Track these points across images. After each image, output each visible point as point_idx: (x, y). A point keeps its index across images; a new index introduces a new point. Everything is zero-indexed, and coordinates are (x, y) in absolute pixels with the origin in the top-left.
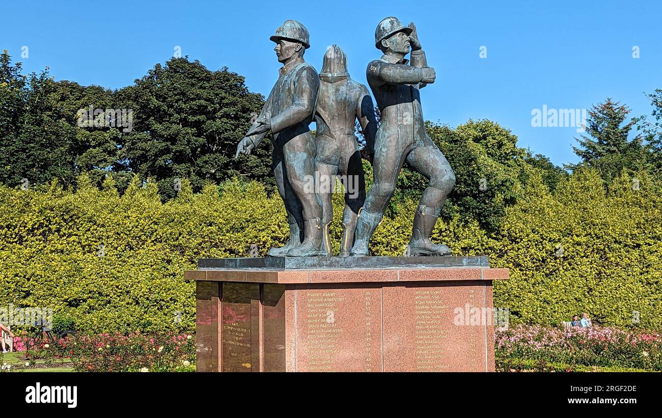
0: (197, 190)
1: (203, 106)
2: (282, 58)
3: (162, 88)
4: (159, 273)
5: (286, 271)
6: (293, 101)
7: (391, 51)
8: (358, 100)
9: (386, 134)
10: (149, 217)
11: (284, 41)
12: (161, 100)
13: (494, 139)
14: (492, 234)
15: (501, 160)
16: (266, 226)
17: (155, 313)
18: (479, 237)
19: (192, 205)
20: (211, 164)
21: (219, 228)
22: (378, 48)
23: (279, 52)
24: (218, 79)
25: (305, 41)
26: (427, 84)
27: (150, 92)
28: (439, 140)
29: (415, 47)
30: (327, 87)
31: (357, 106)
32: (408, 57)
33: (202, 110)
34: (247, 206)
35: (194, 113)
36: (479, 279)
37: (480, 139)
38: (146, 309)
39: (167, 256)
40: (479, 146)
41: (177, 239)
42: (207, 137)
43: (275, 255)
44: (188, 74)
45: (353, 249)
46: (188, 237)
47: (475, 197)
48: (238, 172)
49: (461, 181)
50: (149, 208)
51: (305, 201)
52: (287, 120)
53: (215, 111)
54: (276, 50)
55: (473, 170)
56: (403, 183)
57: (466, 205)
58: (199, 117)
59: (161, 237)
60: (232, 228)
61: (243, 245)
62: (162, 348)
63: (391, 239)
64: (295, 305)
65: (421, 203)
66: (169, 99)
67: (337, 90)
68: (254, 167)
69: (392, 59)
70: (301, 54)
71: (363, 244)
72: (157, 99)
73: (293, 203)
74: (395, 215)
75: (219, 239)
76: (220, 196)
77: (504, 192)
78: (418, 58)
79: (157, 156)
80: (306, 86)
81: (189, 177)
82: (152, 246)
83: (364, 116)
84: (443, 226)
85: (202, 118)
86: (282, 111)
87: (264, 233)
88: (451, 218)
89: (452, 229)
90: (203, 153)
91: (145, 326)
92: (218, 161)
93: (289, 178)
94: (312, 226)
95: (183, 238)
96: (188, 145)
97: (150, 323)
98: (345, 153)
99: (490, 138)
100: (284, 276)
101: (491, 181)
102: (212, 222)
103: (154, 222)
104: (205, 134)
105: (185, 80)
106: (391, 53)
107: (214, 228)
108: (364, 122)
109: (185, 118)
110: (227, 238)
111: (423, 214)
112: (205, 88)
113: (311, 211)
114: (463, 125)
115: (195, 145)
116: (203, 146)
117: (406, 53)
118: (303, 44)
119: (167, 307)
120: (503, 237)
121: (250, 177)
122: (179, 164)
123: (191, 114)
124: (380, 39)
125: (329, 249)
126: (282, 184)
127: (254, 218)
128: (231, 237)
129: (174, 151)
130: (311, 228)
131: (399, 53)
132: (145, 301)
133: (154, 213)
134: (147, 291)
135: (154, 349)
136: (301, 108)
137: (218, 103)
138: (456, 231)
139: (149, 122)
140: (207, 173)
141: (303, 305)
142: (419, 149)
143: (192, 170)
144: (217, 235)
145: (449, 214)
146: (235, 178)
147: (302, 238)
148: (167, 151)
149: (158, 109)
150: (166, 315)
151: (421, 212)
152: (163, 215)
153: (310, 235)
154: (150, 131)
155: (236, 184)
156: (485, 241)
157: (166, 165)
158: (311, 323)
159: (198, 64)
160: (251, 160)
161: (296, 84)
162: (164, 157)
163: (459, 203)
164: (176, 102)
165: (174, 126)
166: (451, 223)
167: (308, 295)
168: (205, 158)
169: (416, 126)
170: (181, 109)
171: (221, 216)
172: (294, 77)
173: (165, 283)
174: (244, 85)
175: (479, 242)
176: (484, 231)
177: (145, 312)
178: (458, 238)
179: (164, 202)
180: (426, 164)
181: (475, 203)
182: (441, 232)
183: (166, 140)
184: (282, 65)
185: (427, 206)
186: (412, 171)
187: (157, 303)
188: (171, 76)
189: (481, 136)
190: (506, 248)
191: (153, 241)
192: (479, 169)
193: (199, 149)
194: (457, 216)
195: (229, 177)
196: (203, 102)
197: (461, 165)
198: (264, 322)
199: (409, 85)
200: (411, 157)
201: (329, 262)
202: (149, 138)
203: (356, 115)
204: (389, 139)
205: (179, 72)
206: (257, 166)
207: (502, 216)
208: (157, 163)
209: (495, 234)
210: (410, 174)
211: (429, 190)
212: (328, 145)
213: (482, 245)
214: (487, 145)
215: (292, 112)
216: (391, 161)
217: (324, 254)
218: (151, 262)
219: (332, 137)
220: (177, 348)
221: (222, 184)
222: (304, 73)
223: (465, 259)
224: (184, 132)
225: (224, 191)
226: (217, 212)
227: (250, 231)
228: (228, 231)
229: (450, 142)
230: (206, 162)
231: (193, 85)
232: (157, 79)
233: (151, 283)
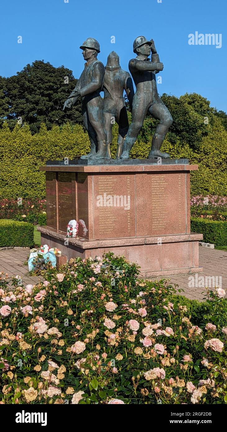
0: (49, 129)
1: (52, 86)
2: (86, 58)
3: (31, 77)
4: (31, 170)
5: (88, 166)
6: (92, 80)
7: (141, 54)
8: (125, 80)
9: (139, 97)
10: (25, 142)
11: (87, 49)
12: (31, 83)
13: (199, 103)
14: (196, 151)
15: (202, 113)
16: (83, 147)
17: (30, 190)
18: (189, 152)
19: (47, 136)
20: (56, 116)
21: (60, 148)
22: (135, 53)
23: (84, 55)
24: (59, 72)
25: (98, 49)
26: (160, 71)
27: (25, 78)
28: (170, 103)
29: (154, 52)
30: (109, 73)
31: (124, 83)
32: (150, 57)
33: (51, 88)
34: (74, 137)
35: (47, 89)
36: (183, 170)
37: (192, 103)
38: (26, 188)
39: (35, 162)
40: (191, 106)
41: (40, 153)
42: (54, 102)
43: (84, 159)
44: (44, 70)
45: (122, 156)
46: (45, 152)
47: (187, 132)
48: (70, 120)
49: (181, 124)
50: (25, 138)
51: (98, 132)
52: (88, 90)
53: (58, 88)
54: (83, 54)
55: (187, 118)
56: (152, 125)
57: (183, 136)
58: (49, 92)
59: (32, 152)
60: (67, 148)
61: (72, 156)
62: (33, 206)
63: (146, 153)
64: (93, 182)
65: (155, 133)
66: (35, 82)
67: (114, 75)
68: (78, 117)
69: (142, 58)
70: (95, 55)
71: (127, 153)
72: (28, 82)
73: (93, 133)
74: (148, 142)
75: (60, 153)
76: (60, 132)
77: (202, 129)
78: (155, 58)
79: (29, 112)
80: (98, 72)
81: (45, 122)
82: (27, 157)
83: (128, 88)
84: (171, 147)
85: (51, 92)
86: (86, 86)
87: (83, 151)
88: (175, 143)
89: (176, 148)
90: (52, 110)
91: (25, 196)
92: (60, 114)
93: (90, 120)
94: (102, 144)
95: (43, 152)
96: (44, 106)
97: (27, 194)
98: (119, 107)
99: (196, 102)
100: (87, 169)
101: (196, 124)
102: (57, 145)
103: (28, 144)
104: (53, 100)
105: (42, 72)
106: (141, 55)
107: (58, 148)
108: (128, 91)
109: (43, 92)
110: (64, 153)
111: (157, 138)
112: (52, 77)
113: (101, 136)
114: (183, 96)
115: (48, 106)
116: (52, 107)
117: (149, 55)
118: (97, 50)
119: (36, 187)
120: (201, 152)
121: (75, 122)
122: (40, 116)
123: (45, 90)
124: (136, 48)
125: (110, 156)
126: (87, 123)
127: (77, 143)
128: (66, 152)
129: (37, 109)
130: (101, 145)
131: (145, 55)
132: (25, 184)
133: (28, 140)
134: (26, 178)
135: (29, 207)
136: (95, 84)
137: (59, 84)
138: (178, 149)
139: (25, 94)
140: (54, 120)
141: (96, 183)
142: (155, 105)
143: (47, 119)
144: (59, 151)
145: (174, 141)
146: (68, 123)
147: (97, 150)
148: (34, 109)
149: (29, 87)
150: (35, 190)
151: (155, 137)
152: (32, 141)
153: (101, 149)
154: (26, 99)
155: (68, 126)
156: (192, 154)
157: (34, 116)
158: (101, 192)
159: (49, 64)
160: (76, 114)
161: (93, 71)
162: (33, 112)
163: (179, 135)
164: (38, 84)
165: (37, 96)
166: (175, 145)
167: (99, 178)
168: (53, 112)
169: (153, 93)
170: (41, 87)
171: (61, 142)
172: (92, 68)
173: (34, 175)
174: (72, 75)
175: (189, 155)
176: (191, 149)
177: (25, 189)
178: (178, 153)
179: (33, 135)
180: (158, 113)
181: (187, 135)
182: (170, 150)
183: (33, 103)
184: (86, 62)
185: (159, 134)
186: (156, 119)
187: (31, 185)
188: (35, 70)
189: (192, 101)
190: (202, 158)
191: (28, 154)
192: (190, 118)
193: (50, 108)
194: (179, 142)
195: (65, 122)
196: (51, 84)
197: (181, 116)
198: (78, 191)
199: (150, 72)
200: (151, 109)
201: (109, 162)
202: (25, 102)
203: (124, 88)
204: (140, 100)
205: (39, 68)
206: (79, 117)
207: (201, 141)
208: (29, 115)
209: (197, 151)
210: (155, 120)
211: (159, 126)
212: (110, 103)
213: (191, 156)
214: (195, 106)
215: (91, 86)
216: (141, 111)
217: (107, 158)
218: (27, 164)
219: (112, 99)
220: (41, 206)
221: (61, 126)
222: (97, 66)
223: (177, 160)
224: (42, 99)
225: (63, 129)
226: (59, 140)
227: (76, 149)
228: (65, 150)
229: (176, 104)
230: (53, 115)
231: (46, 75)
232: (28, 72)
233: (27, 175)
